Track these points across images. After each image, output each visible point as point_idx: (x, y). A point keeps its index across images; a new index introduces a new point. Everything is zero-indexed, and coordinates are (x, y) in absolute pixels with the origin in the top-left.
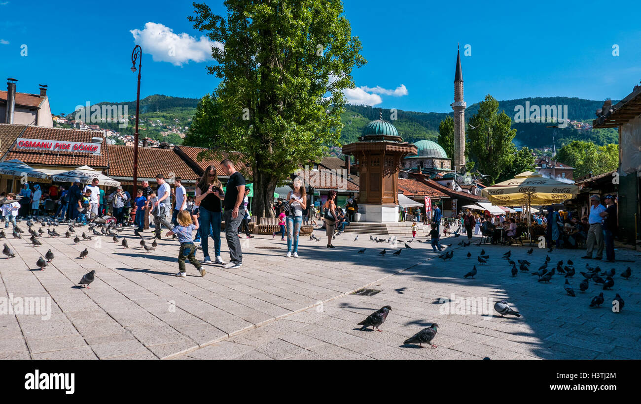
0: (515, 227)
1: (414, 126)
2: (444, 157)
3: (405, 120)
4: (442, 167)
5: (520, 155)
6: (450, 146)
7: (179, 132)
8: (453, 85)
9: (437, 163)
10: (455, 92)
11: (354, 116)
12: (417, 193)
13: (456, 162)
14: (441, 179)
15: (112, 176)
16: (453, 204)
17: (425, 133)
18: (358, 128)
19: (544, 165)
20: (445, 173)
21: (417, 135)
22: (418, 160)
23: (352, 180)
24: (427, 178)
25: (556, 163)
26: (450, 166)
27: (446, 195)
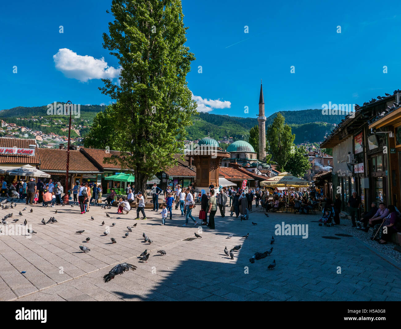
0: (278, 203)
1: (237, 126)
2: (252, 151)
3: (231, 122)
4: (251, 158)
5: (299, 150)
6: (256, 144)
7: (74, 129)
8: (258, 106)
9: (248, 155)
10: (259, 110)
11: (197, 119)
12: (233, 177)
13: (260, 154)
14: (249, 167)
15: (42, 169)
16: (255, 183)
17: (244, 132)
18: (199, 127)
19: (317, 155)
20: (253, 162)
21: (238, 133)
22: (236, 153)
23: (193, 169)
24: (240, 166)
25: (324, 154)
26: (256, 157)
27: (251, 178)
